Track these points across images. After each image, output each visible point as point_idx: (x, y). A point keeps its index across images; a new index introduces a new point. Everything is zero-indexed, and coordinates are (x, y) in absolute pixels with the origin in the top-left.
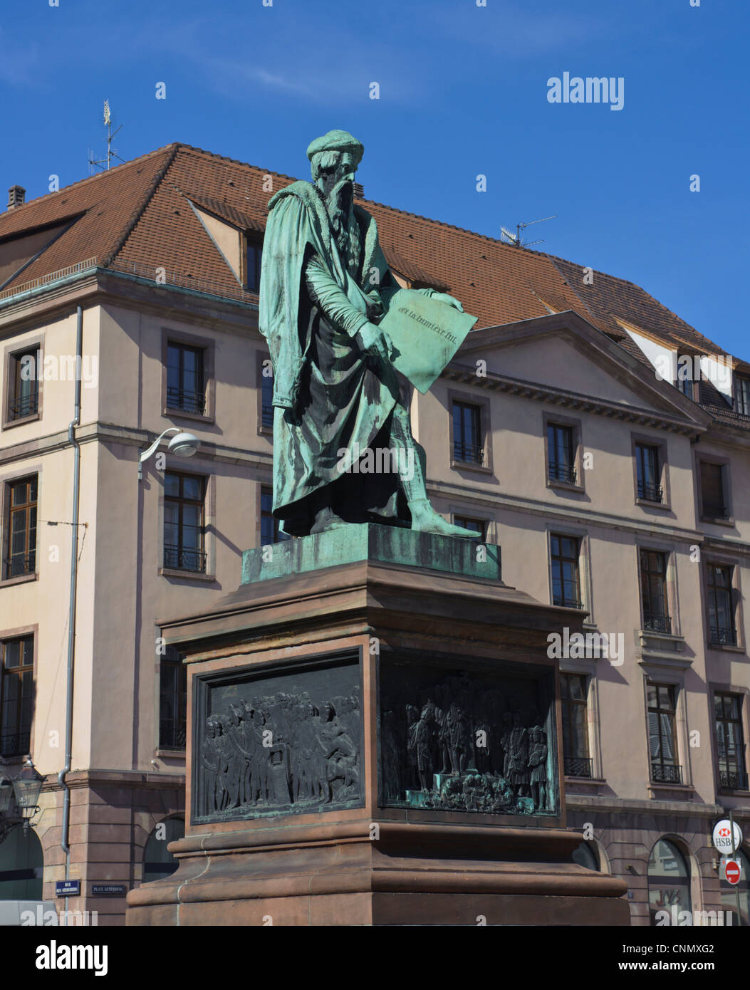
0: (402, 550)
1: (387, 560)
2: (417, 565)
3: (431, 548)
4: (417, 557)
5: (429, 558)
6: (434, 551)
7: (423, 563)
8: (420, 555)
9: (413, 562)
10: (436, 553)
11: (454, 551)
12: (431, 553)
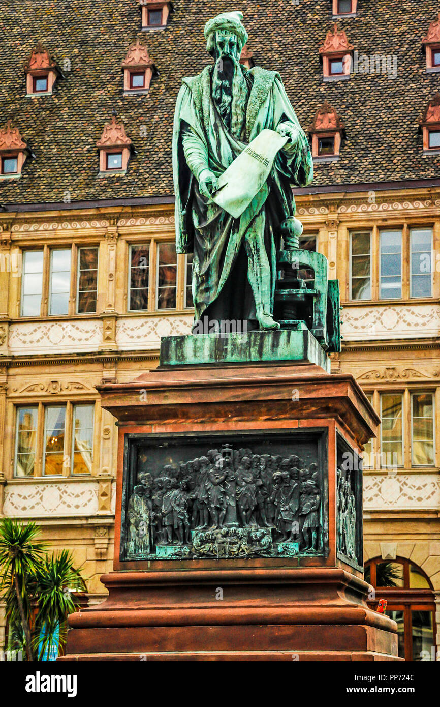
0: (195, 352)
1: (179, 363)
2: (211, 362)
3: (226, 345)
4: (211, 355)
5: (224, 354)
6: (229, 347)
7: (216, 359)
8: (214, 354)
9: (206, 359)
10: (232, 348)
11: (252, 343)
12: (226, 350)
